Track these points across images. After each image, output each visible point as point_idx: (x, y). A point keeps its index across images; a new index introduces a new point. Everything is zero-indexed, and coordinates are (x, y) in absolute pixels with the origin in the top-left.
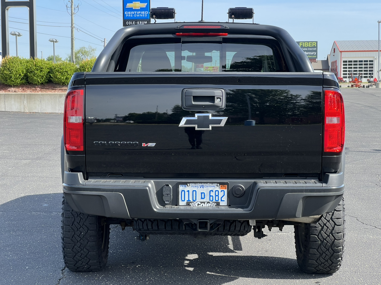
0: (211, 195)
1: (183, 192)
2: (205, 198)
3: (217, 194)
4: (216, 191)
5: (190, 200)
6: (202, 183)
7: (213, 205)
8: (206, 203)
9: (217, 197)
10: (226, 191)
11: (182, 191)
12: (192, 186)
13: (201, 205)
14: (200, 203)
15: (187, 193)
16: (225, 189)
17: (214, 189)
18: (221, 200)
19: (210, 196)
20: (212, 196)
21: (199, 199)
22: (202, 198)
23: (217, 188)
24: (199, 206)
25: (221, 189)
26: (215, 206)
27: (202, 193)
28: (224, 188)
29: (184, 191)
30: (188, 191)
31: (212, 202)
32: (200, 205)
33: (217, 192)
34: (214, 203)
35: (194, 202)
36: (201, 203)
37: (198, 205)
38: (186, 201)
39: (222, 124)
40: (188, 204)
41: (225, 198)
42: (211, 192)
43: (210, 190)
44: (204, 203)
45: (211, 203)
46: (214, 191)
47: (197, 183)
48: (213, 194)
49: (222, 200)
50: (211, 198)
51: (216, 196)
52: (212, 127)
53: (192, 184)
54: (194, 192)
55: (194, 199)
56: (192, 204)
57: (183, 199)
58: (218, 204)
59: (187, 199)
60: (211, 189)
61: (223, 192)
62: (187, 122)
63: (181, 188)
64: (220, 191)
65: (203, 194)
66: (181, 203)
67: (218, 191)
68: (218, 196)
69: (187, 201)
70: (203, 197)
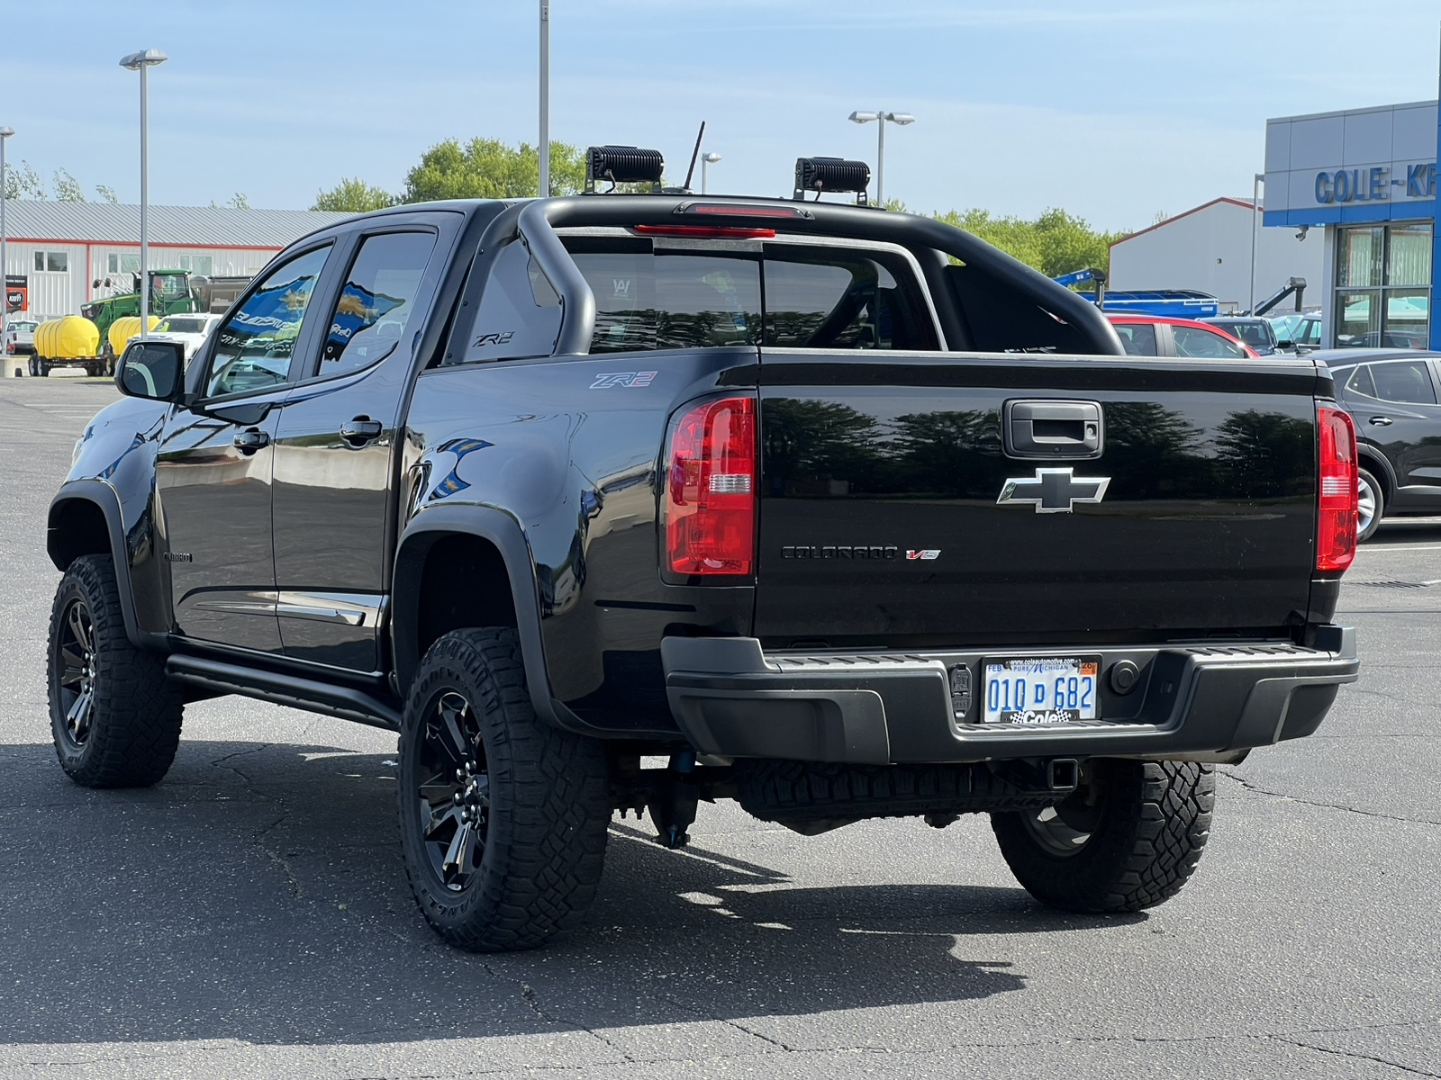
0: (1059, 691)
1: (994, 685)
2: (1044, 701)
3: (1072, 689)
4: (1071, 679)
5: (1009, 705)
6: (1039, 658)
7: (1063, 719)
8: (1047, 713)
9: (1072, 696)
10: (1094, 677)
11: (993, 681)
12: (1015, 668)
13: (1036, 721)
14: (1033, 715)
15: (1002, 688)
16: (1093, 672)
17: (1065, 674)
18: (1083, 705)
19: (1057, 693)
20: (1062, 694)
21: (1030, 706)
22: (1037, 701)
23: (1074, 673)
24: (1032, 721)
25: (1081, 674)
26: (1067, 720)
27: (1037, 686)
28: (1091, 670)
29: (996, 681)
30: (1006, 682)
31: (1061, 711)
32: (1034, 718)
33: (1073, 683)
34: (1066, 713)
35: (1020, 713)
36: (1037, 713)
37: (1030, 718)
38: (998, 712)
39: (1098, 498)
40: (1005, 718)
41: (1091, 700)
42: (1060, 682)
43: (1058, 677)
44: (1043, 713)
45: (1058, 713)
46: (1066, 680)
47: (1029, 658)
48: (1063, 688)
49: (1085, 703)
50: (1059, 698)
51: (1070, 692)
52: (1075, 504)
53: (1017, 662)
54: (1020, 684)
55: (1019, 705)
56: (1015, 719)
57: (993, 706)
58: (1075, 715)
59: (1001, 704)
60: (1058, 673)
61: (1087, 682)
62: (1016, 492)
63: (990, 673)
64: (1079, 680)
65: (1040, 690)
66: (988, 715)
67: (1076, 679)
68: (1075, 692)
69: (1003, 709)
70: (1040, 698)
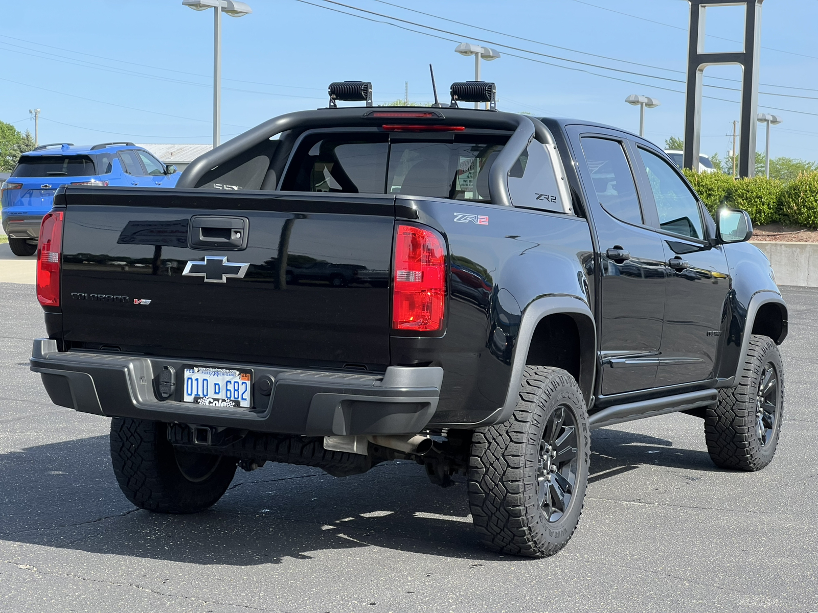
0: (228, 388)
1: (190, 381)
2: (220, 393)
3: (236, 388)
4: (235, 382)
5: (199, 393)
6: (214, 368)
7: (230, 405)
8: (220, 401)
9: (236, 393)
10: (248, 383)
11: (189, 378)
12: (203, 372)
13: (214, 404)
14: (212, 401)
15: (195, 383)
16: (248, 380)
17: (232, 379)
18: (243, 399)
19: (227, 390)
20: (230, 390)
21: (211, 394)
22: (215, 393)
23: (237, 379)
24: (211, 404)
25: (242, 380)
26: (232, 406)
27: (215, 384)
28: (247, 378)
29: (191, 378)
30: (197, 380)
31: (229, 401)
32: (212, 403)
33: (236, 384)
34: (231, 402)
35: (204, 398)
36: (215, 400)
37: (210, 402)
38: (193, 396)
39: (241, 274)
40: (196, 400)
41: (247, 395)
42: (228, 383)
43: (228, 380)
44: (218, 400)
45: (227, 401)
46: (232, 383)
47: (209, 367)
48: (230, 387)
49: (244, 397)
50: (228, 392)
51: (235, 390)
52: (227, 279)
53: (202, 368)
54: (205, 382)
55: (205, 394)
56: (201, 401)
57: (189, 393)
58: (237, 404)
59: (195, 392)
60: (228, 378)
61: (244, 385)
62: (194, 269)
63: (187, 373)
64: (240, 384)
65: (217, 386)
66: (188, 398)
67: (238, 382)
68: (238, 390)
69: (195, 395)
70: (217, 391)
